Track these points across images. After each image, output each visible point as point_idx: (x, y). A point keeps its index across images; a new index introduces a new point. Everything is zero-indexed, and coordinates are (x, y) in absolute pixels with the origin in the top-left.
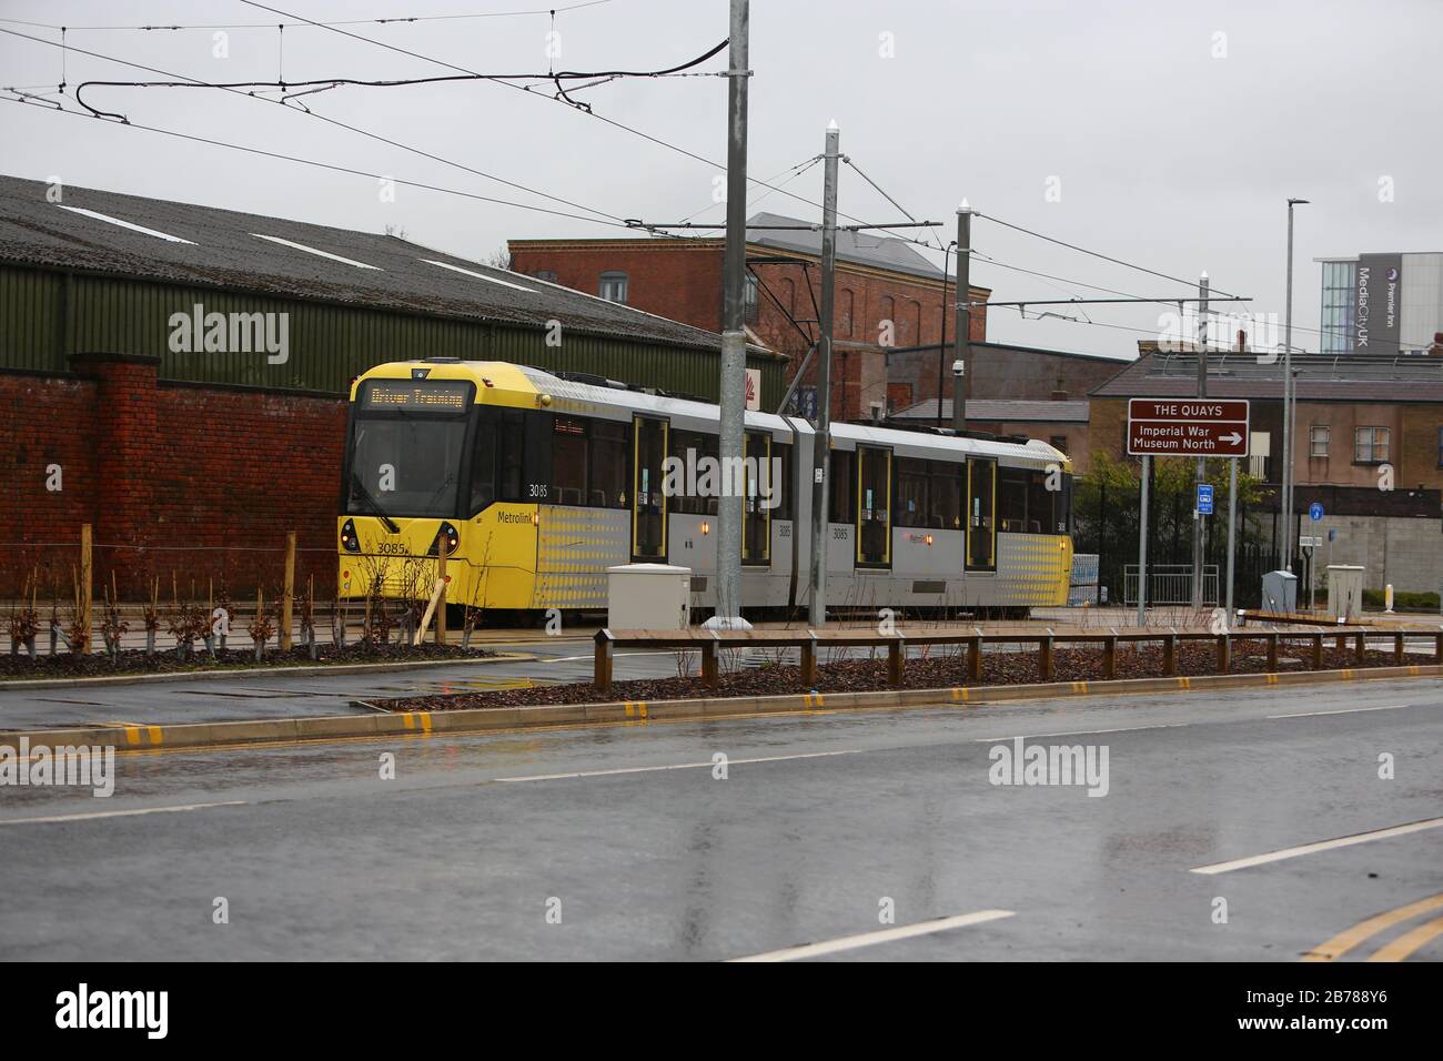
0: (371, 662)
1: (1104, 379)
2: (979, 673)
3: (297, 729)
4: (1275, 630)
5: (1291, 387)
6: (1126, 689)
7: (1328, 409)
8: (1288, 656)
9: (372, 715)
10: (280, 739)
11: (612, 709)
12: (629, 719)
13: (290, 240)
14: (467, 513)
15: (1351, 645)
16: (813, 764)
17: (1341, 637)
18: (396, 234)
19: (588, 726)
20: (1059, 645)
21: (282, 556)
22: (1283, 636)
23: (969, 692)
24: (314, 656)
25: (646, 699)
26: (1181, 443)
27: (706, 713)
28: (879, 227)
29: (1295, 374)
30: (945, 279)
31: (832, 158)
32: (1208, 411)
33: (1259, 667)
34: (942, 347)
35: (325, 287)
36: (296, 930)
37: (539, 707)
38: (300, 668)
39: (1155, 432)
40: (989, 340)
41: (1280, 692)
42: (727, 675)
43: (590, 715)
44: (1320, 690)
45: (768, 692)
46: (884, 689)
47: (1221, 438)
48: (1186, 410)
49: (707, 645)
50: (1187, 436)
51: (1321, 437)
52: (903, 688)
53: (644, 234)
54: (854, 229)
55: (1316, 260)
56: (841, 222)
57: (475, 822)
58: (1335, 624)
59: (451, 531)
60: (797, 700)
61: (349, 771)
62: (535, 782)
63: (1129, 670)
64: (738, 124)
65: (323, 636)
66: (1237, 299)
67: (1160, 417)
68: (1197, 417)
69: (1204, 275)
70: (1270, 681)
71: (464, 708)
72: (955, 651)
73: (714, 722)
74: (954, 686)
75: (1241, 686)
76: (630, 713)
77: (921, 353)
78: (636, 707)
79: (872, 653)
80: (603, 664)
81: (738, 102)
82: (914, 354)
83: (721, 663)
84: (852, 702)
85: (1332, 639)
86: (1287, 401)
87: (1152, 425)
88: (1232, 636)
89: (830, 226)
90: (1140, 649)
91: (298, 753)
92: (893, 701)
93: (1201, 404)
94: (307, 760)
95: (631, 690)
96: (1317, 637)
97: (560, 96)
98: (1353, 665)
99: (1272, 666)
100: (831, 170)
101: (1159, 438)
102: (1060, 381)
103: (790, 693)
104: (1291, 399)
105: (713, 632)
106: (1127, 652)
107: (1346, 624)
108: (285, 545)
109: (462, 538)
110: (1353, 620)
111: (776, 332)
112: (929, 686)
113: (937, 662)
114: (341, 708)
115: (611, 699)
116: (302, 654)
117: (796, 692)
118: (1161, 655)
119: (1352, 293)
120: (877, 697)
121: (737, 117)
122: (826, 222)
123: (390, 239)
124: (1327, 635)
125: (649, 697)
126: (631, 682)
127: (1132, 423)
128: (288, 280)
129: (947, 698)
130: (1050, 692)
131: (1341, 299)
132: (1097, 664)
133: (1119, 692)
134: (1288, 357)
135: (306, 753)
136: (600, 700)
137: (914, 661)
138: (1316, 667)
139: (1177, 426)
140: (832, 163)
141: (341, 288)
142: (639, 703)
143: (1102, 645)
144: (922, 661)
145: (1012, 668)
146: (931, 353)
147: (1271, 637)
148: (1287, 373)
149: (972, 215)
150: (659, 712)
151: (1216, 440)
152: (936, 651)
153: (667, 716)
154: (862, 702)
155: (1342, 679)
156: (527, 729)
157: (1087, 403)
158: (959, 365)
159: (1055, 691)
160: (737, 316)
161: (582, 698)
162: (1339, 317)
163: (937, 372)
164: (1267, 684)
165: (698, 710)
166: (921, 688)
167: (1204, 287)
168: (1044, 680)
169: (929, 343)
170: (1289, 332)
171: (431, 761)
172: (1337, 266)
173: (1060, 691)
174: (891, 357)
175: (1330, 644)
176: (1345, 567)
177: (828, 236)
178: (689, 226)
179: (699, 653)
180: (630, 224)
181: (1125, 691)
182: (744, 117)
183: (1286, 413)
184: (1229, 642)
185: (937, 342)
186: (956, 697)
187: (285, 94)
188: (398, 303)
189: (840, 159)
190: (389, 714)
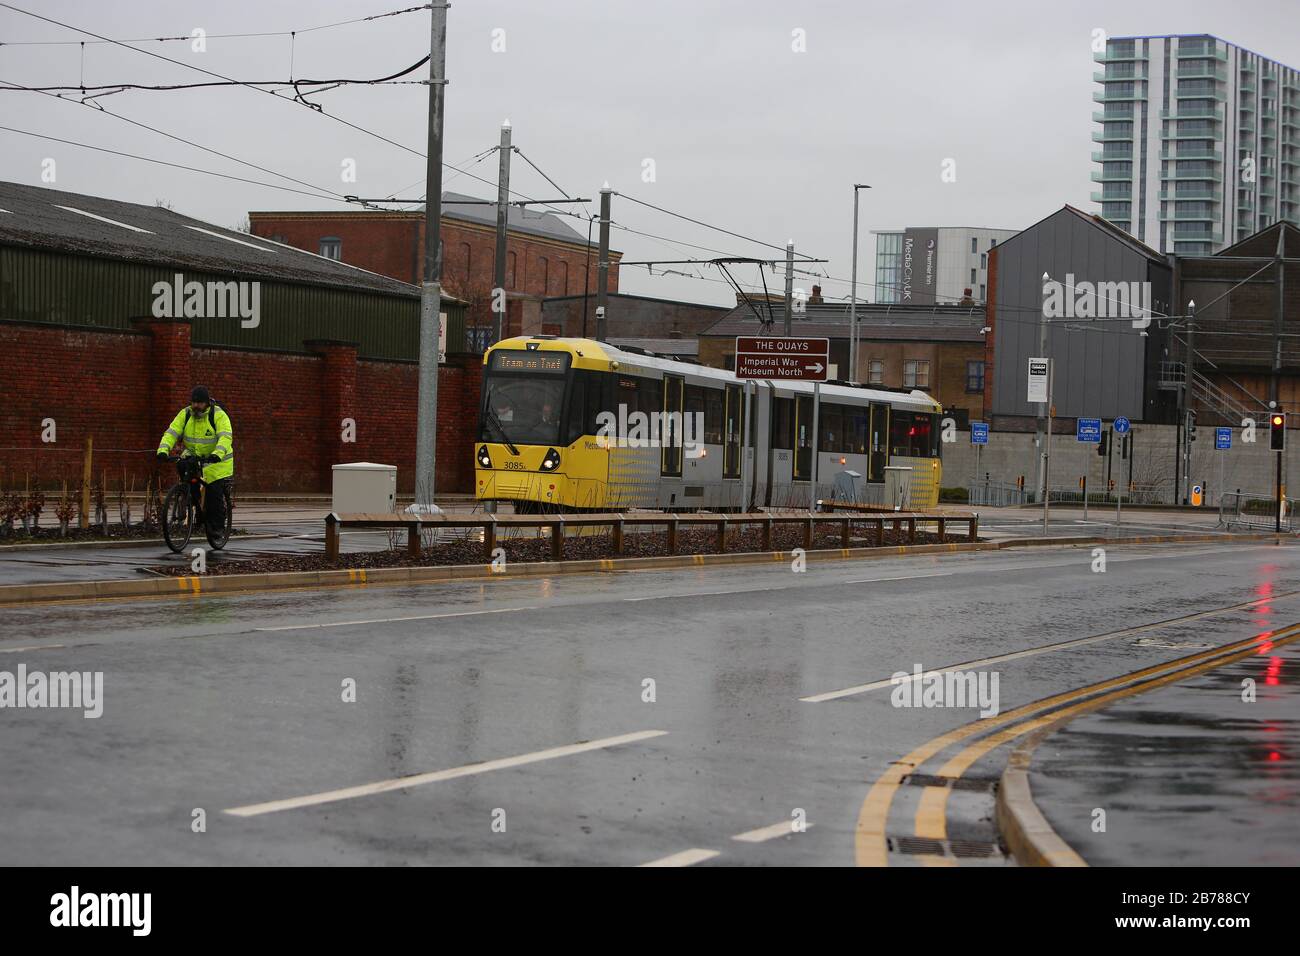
0: (150, 538)
1: (710, 322)
2: (621, 548)
3: (97, 589)
4: (848, 515)
5: (856, 330)
6: (734, 560)
7: (883, 347)
8: (857, 535)
9: (155, 579)
10: (84, 597)
11: (338, 575)
12: (352, 582)
13: (83, 210)
14: (566, 442)
15: (905, 527)
16: (501, 617)
17: (897, 522)
18: (165, 206)
19: (321, 588)
20: (682, 527)
21: (81, 457)
22: (853, 520)
23: (614, 563)
24: (106, 534)
25: (365, 567)
26: (776, 371)
27: (411, 579)
28: (542, 202)
29: (859, 319)
30: (589, 245)
31: (506, 149)
32: (797, 347)
33: (834, 544)
34: (586, 296)
35: (111, 246)
36: (112, 745)
37: (282, 574)
38: (96, 542)
39: (757, 362)
40: (621, 291)
41: (852, 564)
42: (426, 549)
43: (322, 580)
44: (884, 561)
45: (459, 562)
46: (548, 560)
47: (807, 368)
48: (780, 346)
49: (412, 526)
50: (781, 366)
51: (877, 368)
52: (563, 559)
53: (358, 207)
54: (522, 204)
55: (872, 232)
56: (512, 198)
57: (243, 662)
58: (893, 511)
59: (555, 454)
60: (481, 568)
61: (141, 622)
62: (287, 631)
63: (735, 547)
64: (436, 121)
65: (113, 518)
66: (817, 261)
67: (760, 351)
68: (790, 351)
69: (790, 242)
70: (844, 554)
71: (225, 574)
72: (601, 531)
73: (417, 586)
74: (603, 558)
75: (822, 558)
76: (353, 578)
77: (569, 301)
78: (358, 574)
79: (539, 533)
80: (331, 540)
81: (437, 105)
82: (562, 302)
83: (422, 540)
84: (524, 571)
85: (890, 522)
86: (852, 340)
87: (754, 357)
88: (815, 520)
89: (504, 202)
90: (743, 530)
91: (101, 608)
92: (555, 570)
93: (792, 341)
94: (109, 614)
95: (352, 560)
96: (879, 521)
97: (298, 98)
98: (907, 543)
99: (845, 544)
100: (505, 158)
101: (759, 367)
102: (676, 324)
103: (476, 563)
104: (856, 339)
105: (417, 515)
106: (734, 532)
107: (900, 511)
108: (85, 446)
109: (563, 458)
110: (906, 508)
111: (457, 284)
112: (583, 558)
113: (588, 540)
114: (131, 573)
115: (339, 568)
116: (97, 531)
117: (481, 562)
118: (760, 535)
119: (900, 258)
120: (543, 566)
121: (436, 115)
122: (500, 198)
123: (160, 210)
124: (887, 520)
125: (367, 566)
126: (354, 554)
127: (739, 355)
128: (82, 241)
129: (596, 568)
130: (675, 563)
131: (891, 262)
132: (711, 542)
133: (729, 563)
134: (853, 306)
135: (107, 608)
136: (330, 568)
137: (570, 539)
138: (879, 544)
139: (773, 357)
140: (506, 153)
141: (123, 247)
142: (360, 570)
143: (715, 527)
144: (577, 538)
145: (646, 544)
146: (576, 301)
147: (845, 521)
148: (853, 318)
149: (612, 195)
150: (376, 577)
151: (803, 369)
152: (587, 531)
153: (382, 581)
154: (533, 570)
155: (898, 554)
156: (274, 590)
157: (697, 341)
158: (600, 310)
159: (680, 562)
160: (433, 271)
161: (316, 567)
162: (890, 277)
163: (581, 316)
164: (842, 557)
165: (405, 576)
166: (576, 559)
167: (790, 251)
168: (671, 553)
169: (574, 294)
170: (854, 287)
171: (203, 615)
172: (888, 237)
173: (685, 562)
174: (544, 304)
175: (888, 527)
176: (899, 468)
177: (501, 210)
178: (394, 200)
179: (405, 532)
180: (349, 199)
181: (734, 562)
182: (441, 115)
183: (852, 349)
184: (812, 524)
185: (581, 292)
186: (604, 567)
187: (85, 96)
188: (167, 259)
189: (512, 150)
190: (169, 578)
